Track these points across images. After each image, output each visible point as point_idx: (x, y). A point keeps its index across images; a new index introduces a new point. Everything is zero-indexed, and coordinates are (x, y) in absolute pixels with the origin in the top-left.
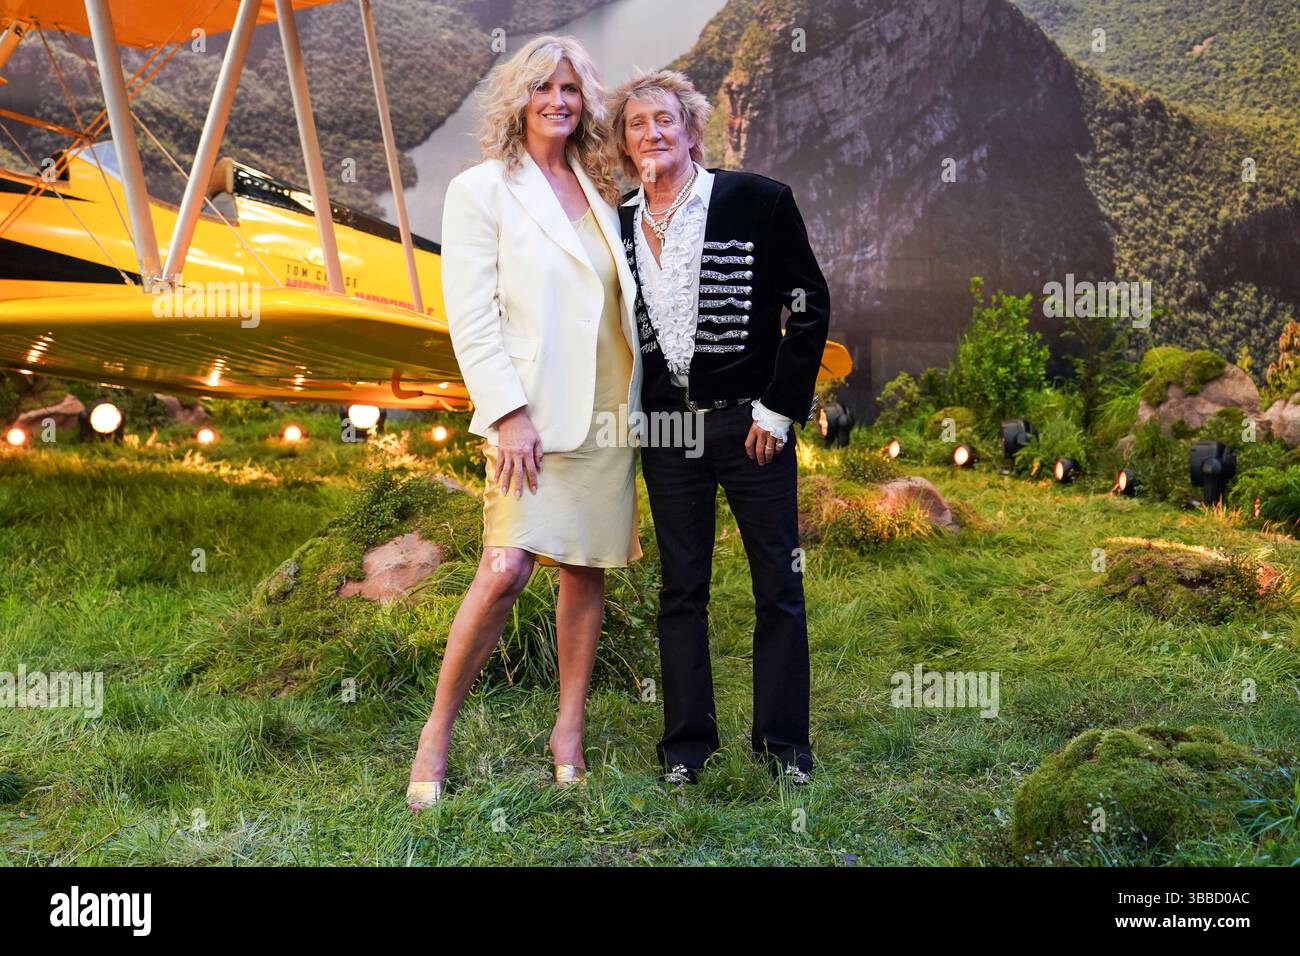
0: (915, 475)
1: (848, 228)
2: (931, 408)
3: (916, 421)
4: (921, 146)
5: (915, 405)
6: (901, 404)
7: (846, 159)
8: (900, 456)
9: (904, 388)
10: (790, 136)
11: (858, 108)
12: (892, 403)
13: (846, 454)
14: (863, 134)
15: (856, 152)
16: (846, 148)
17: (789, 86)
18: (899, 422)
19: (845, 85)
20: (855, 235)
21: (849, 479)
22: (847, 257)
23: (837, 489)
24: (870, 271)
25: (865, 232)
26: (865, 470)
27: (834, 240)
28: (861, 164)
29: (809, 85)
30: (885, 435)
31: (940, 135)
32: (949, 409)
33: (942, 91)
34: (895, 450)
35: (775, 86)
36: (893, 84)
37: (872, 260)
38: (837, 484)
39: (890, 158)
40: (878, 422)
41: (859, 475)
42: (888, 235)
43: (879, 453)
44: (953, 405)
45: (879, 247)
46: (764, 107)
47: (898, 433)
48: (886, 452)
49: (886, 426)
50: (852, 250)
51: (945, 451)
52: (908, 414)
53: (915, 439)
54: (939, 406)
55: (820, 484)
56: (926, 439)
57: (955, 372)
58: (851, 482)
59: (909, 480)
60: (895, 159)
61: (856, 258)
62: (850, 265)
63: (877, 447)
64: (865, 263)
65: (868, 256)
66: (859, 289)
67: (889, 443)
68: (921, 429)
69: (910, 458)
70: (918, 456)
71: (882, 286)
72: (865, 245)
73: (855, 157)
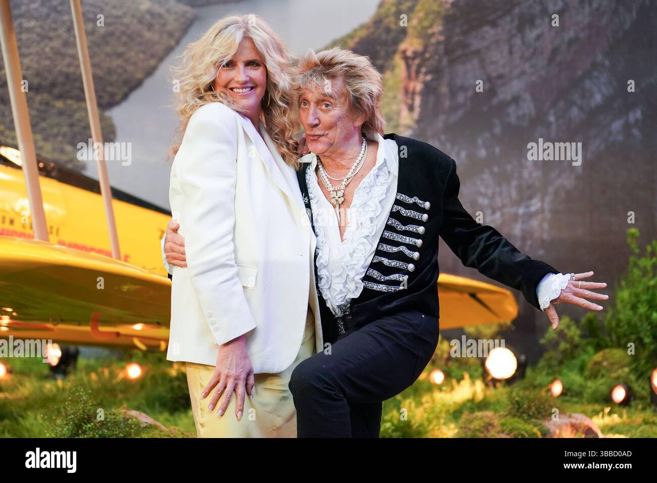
0: (575, 412)
1: (514, 183)
2: (590, 349)
3: (577, 362)
4: (581, 109)
5: (575, 346)
6: (563, 346)
7: (512, 119)
8: (563, 394)
9: (566, 331)
10: (461, 98)
11: (523, 73)
12: (555, 345)
13: (511, 392)
14: (527, 97)
15: (521, 113)
16: (511, 110)
17: (459, 52)
18: (561, 363)
19: (511, 52)
20: (520, 189)
21: (514, 416)
22: (513, 210)
23: (503, 425)
24: (535, 223)
25: (529, 187)
26: (529, 407)
27: (501, 193)
28: (525, 124)
29: (477, 52)
30: (548, 375)
31: (598, 98)
32: (607, 351)
33: (600, 58)
34: (557, 388)
35: (447, 52)
36: (555, 52)
37: (536, 213)
38: (503, 421)
39: (552, 119)
40: (542, 363)
41: (524, 412)
42: (551, 189)
43: (543, 393)
44: (611, 347)
45: (542, 200)
46: (436, 71)
47: (560, 373)
48: (549, 390)
49: (550, 366)
50: (518, 203)
51: (604, 389)
52: (569, 355)
53: (576, 378)
54: (598, 347)
55: (487, 420)
56: (587, 379)
57: (613, 316)
58: (516, 419)
59: (570, 416)
60: (557, 119)
61: (521, 211)
62: (515, 218)
63: (541, 386)
64: (530, 216)
65: (533, 209)
66: (524, 239)
67: (552, 382)
68: (582, 369)
69: (572, 396)
70: (579, 394)
71: (545, 236)
72: (530, 198)
73: (520, 118)
